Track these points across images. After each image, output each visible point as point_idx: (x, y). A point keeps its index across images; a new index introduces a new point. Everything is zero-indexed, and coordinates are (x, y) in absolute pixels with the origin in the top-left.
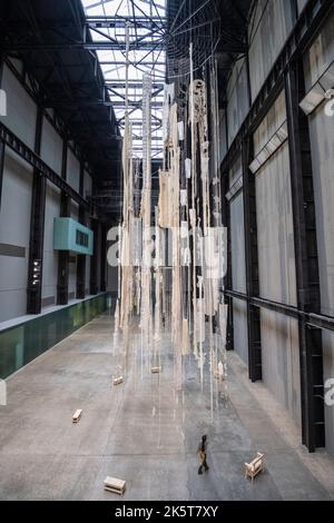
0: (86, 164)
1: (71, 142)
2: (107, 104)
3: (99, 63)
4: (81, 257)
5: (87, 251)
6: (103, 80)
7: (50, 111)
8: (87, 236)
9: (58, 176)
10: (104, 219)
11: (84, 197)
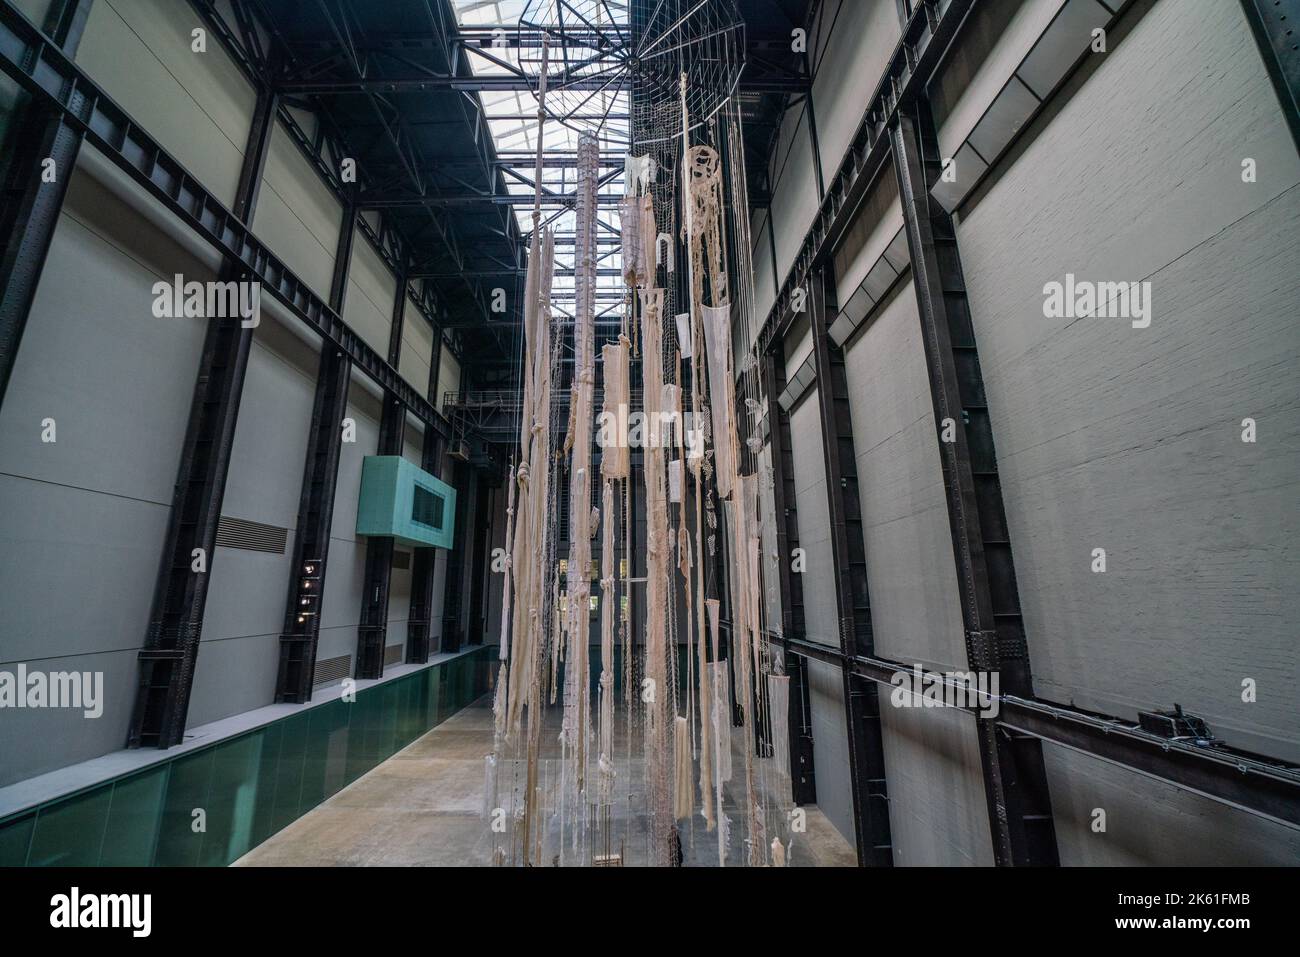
0: (448, 332)
1: (415, 285)
2: (500, 201)
3: (484, 119)
4: (425, 554)
5: (439, 538)
6: (492, 153)
7: (371, 218)
8: (440, 501)
9: (378, 359)
10: (484, 460)
11: (439, 408)
